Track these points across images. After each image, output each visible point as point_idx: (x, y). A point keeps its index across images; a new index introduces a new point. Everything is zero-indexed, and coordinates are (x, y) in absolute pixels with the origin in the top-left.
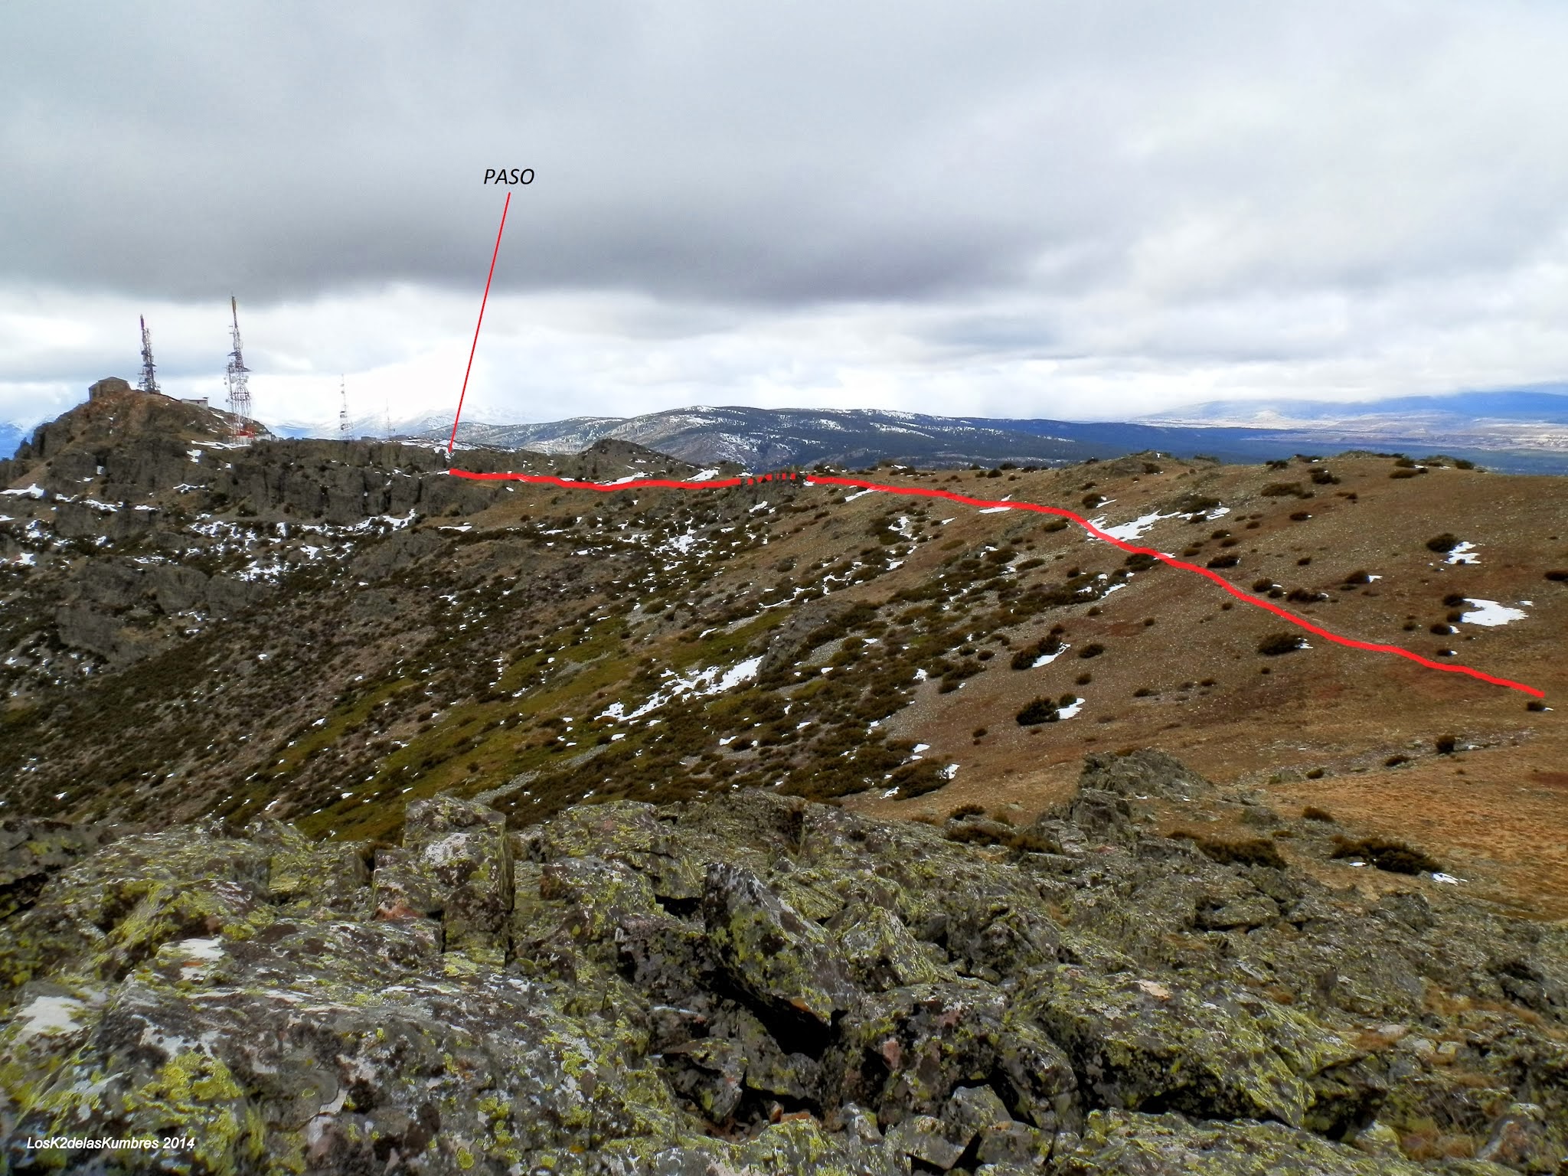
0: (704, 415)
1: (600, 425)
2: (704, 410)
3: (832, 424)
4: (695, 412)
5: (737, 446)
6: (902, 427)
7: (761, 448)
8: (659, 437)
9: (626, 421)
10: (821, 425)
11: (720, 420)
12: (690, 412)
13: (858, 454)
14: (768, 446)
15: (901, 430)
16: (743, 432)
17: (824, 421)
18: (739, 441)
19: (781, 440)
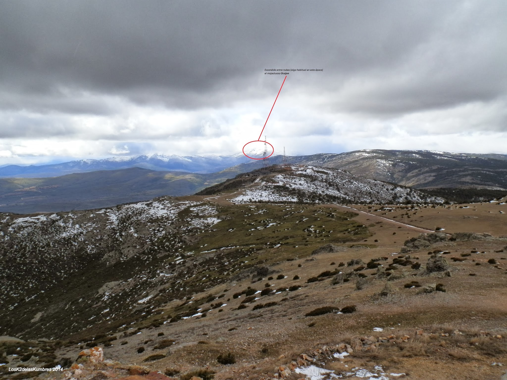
0: (368, 153)
1: (329, 156)
2: (368, 151)
3: (417, 156)
4: (365, 151)
5: (384, 164)
6: (446, 157)
7: (393, 165)
8: (352, 160)
9: (338, 155)
10: (413, 156)
11: (375, 154)
12: (363, 152)
13: (434, 167)
14: (396, 164)
15: (446, 158)
16: (386, 159)
17: (414, 155)
18: (384, 162)
19: (401, 162)
